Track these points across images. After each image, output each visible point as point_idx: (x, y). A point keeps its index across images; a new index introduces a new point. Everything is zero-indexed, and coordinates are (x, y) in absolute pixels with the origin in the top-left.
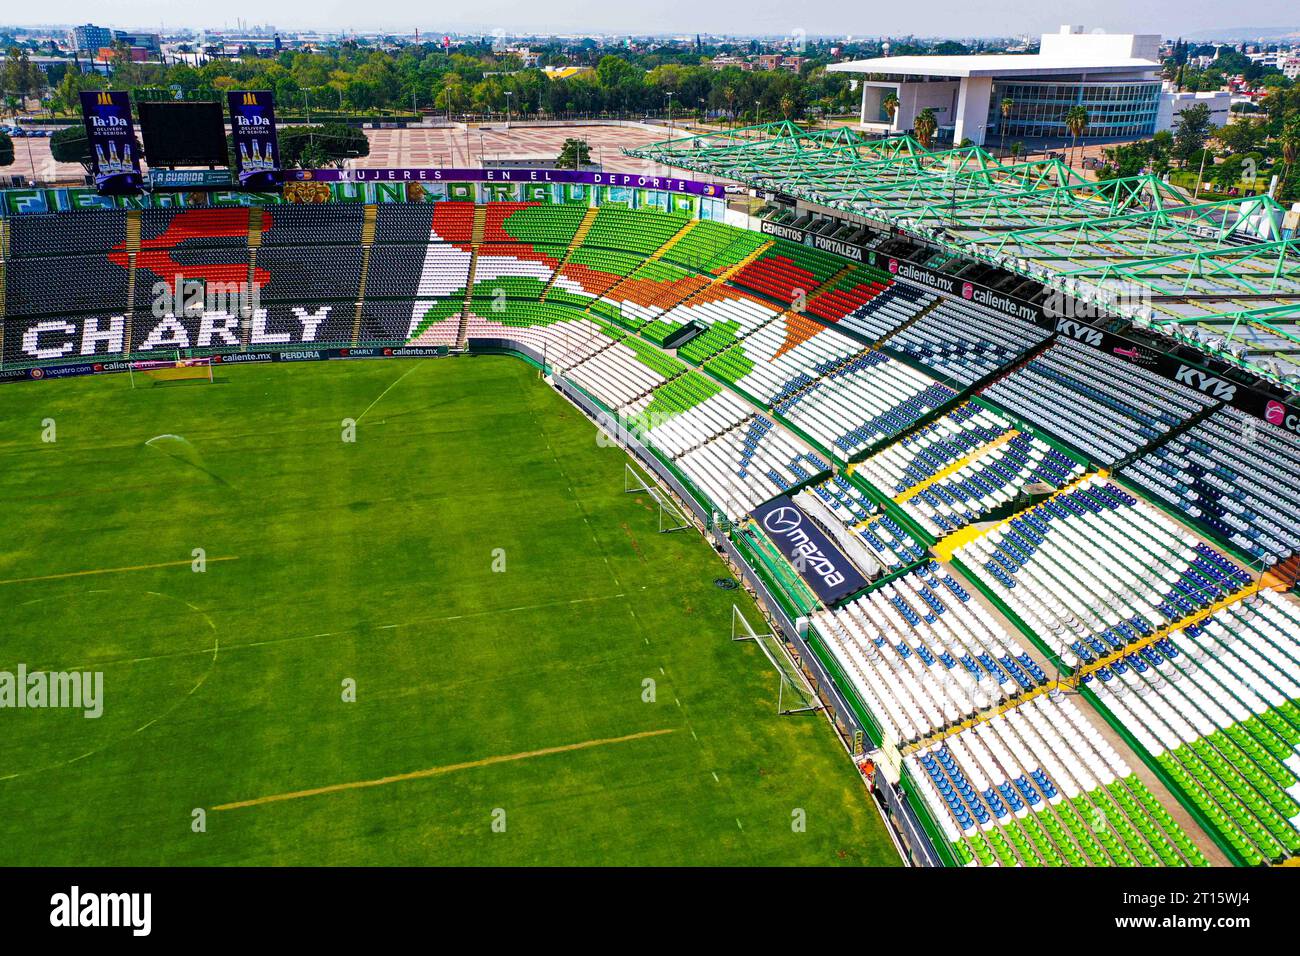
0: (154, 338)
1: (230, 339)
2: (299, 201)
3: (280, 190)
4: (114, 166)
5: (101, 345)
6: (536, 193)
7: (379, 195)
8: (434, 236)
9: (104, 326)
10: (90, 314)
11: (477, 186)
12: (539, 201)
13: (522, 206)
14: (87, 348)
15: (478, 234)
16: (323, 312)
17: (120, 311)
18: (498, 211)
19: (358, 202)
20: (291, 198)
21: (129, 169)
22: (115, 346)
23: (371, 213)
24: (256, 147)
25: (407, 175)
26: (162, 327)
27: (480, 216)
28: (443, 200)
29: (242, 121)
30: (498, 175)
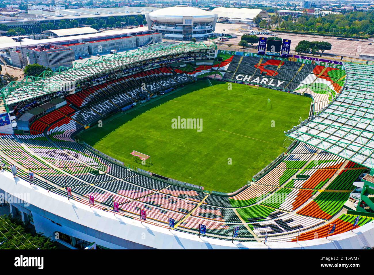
0: (254, 81)
1: (265, 83)
2: (291, 61)
3: (288, 58)
4: (262, 50)
5: (246, 80)
6: (339, 67)
7: (306, 62)
8: (312, 72)
9: (248, 77)
10: (247, 74)
11: (326, 63)
12: (339, 69)
13: (334, 69)
14: (244, 80)
15: (321, 73)
16: (282, 82)
17: (251, 75)
18: (329, 69)
19: (301, 63)
20: (289, 60)
21: (263, 51)
22: (248, 81)
23: (303, 65)
24: (285, 50)
25: (313, 59)
26: (256, 79)
27: (324, 70)
28: (319, 65)
29: (284, 45)
30: (331, 62)
